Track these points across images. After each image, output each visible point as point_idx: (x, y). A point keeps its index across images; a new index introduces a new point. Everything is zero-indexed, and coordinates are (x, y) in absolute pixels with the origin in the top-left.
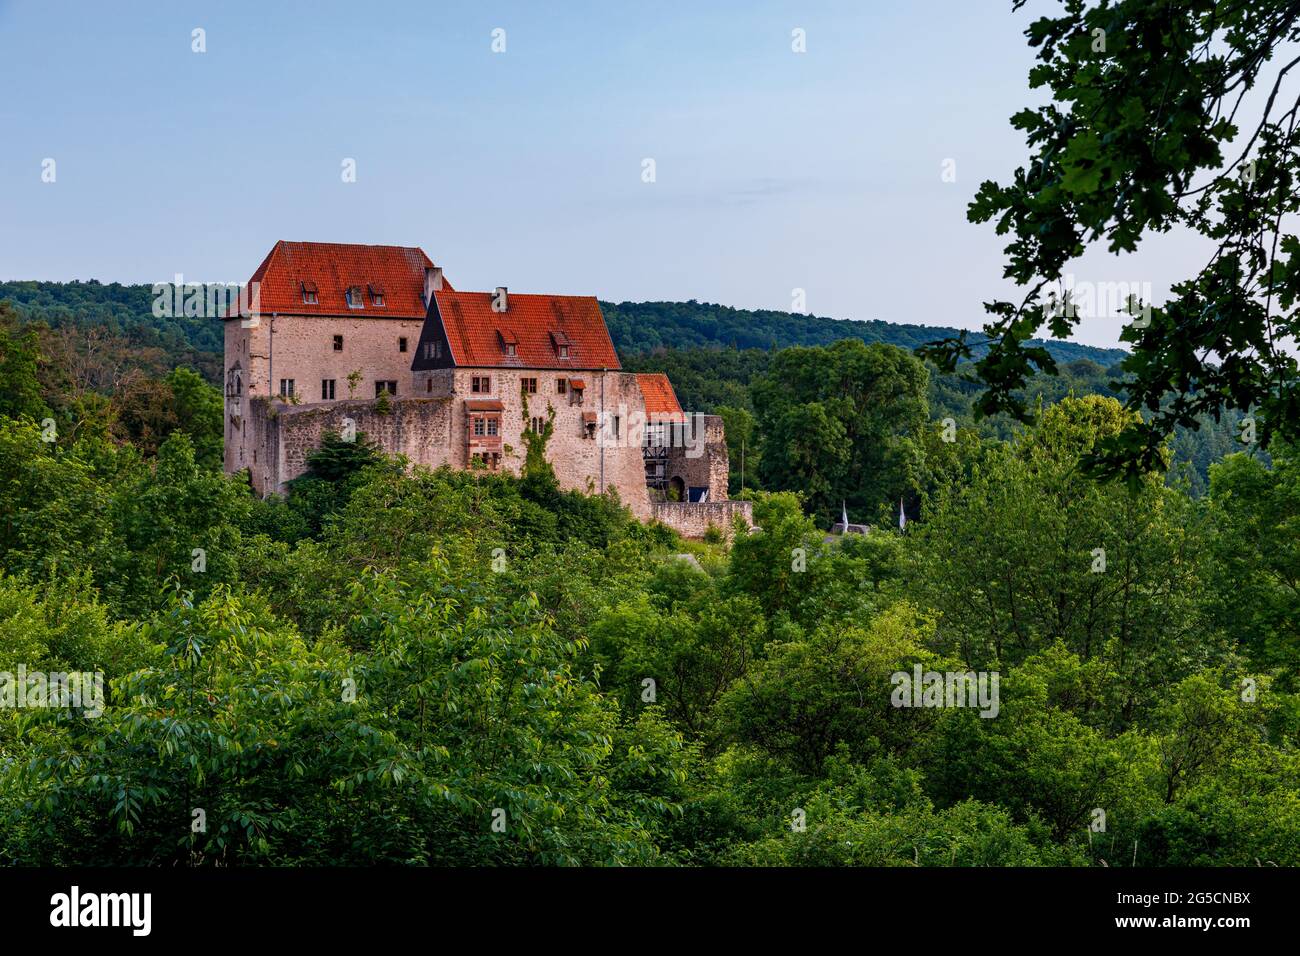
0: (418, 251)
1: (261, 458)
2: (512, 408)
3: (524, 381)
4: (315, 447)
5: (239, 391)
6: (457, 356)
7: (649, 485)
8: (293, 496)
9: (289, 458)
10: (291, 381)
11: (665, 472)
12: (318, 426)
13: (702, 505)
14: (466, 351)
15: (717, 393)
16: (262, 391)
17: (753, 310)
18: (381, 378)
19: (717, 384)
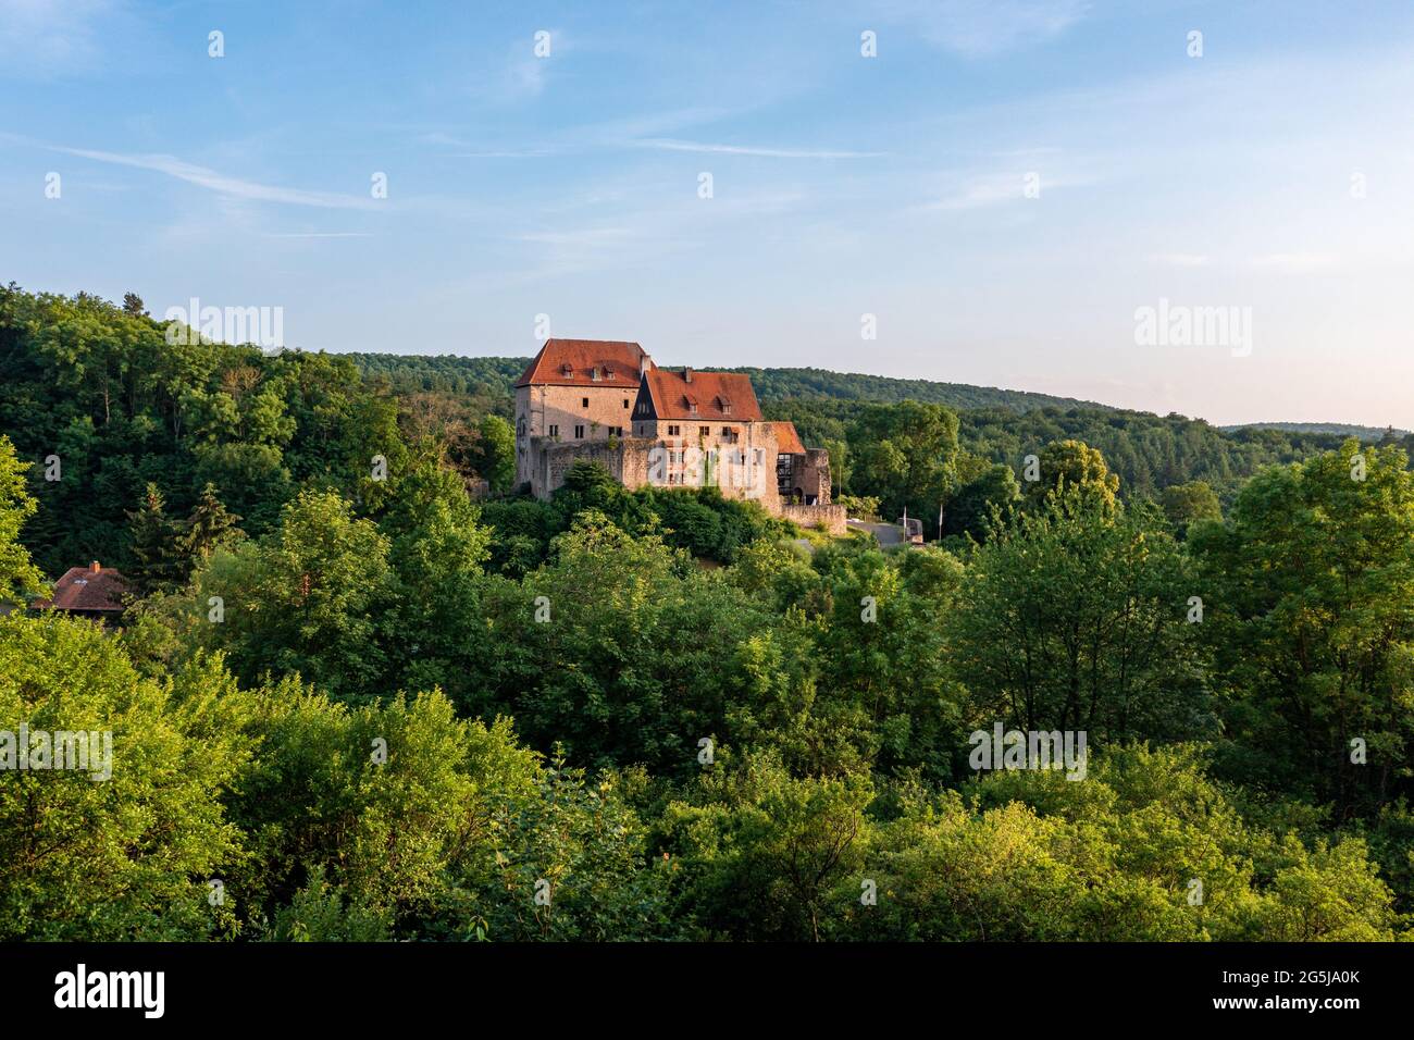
0: (636, 345)
1: (537, 475)
2: (694, 445)
3: (702, 428)
4: (570, 470)
5: (524, 432)
6: (658, 411)
7: (780, 494)
8: (555, 501)
9: (554, 476)
10: (556, 427)
11: (790, 485)
12: (572, 456)
13: (814, 507)
14: (665, 409)
15: (823, 426)
16: (538, 433)
17: (846, 373)
18: (612, 425)
19: (823, 421)
